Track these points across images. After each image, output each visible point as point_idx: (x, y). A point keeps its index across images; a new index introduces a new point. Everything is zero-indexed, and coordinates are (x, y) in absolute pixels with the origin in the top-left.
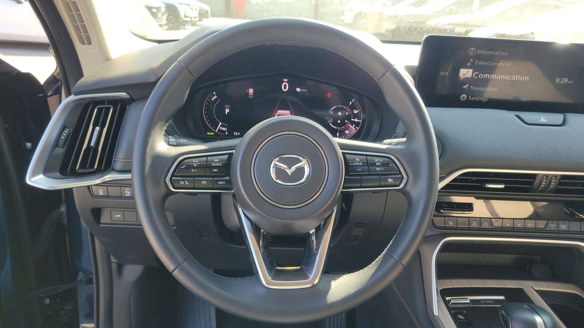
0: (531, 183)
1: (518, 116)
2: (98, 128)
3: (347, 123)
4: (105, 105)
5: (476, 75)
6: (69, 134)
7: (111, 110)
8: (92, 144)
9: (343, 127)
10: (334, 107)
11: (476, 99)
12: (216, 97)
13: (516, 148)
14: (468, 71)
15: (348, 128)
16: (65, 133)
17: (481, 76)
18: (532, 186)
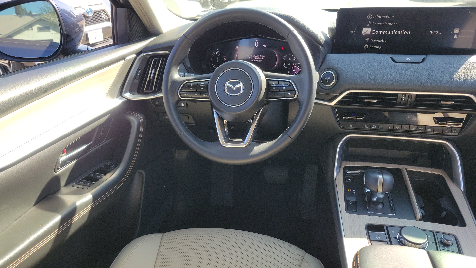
0: (396, 100)
1: (391, 58)
2: (154, 70)
3: (294, 65)
4: (158, 57)
5: (374, 32)
6: (141, 73)
7: (161, 60)
8: (151, 78)
9: (292, 68)
10: (286, 56)
11: (375, 47)
12: (218, 52)
13: (383, 77)
14: (368, 30)
15: (295, 68)
16: (139, 72)
17: (377, 32)
18: (397, 101)
